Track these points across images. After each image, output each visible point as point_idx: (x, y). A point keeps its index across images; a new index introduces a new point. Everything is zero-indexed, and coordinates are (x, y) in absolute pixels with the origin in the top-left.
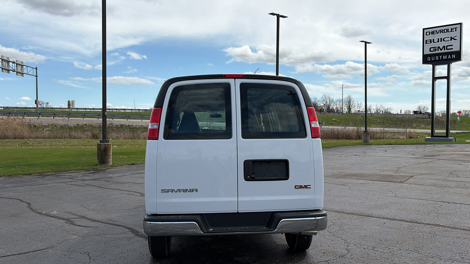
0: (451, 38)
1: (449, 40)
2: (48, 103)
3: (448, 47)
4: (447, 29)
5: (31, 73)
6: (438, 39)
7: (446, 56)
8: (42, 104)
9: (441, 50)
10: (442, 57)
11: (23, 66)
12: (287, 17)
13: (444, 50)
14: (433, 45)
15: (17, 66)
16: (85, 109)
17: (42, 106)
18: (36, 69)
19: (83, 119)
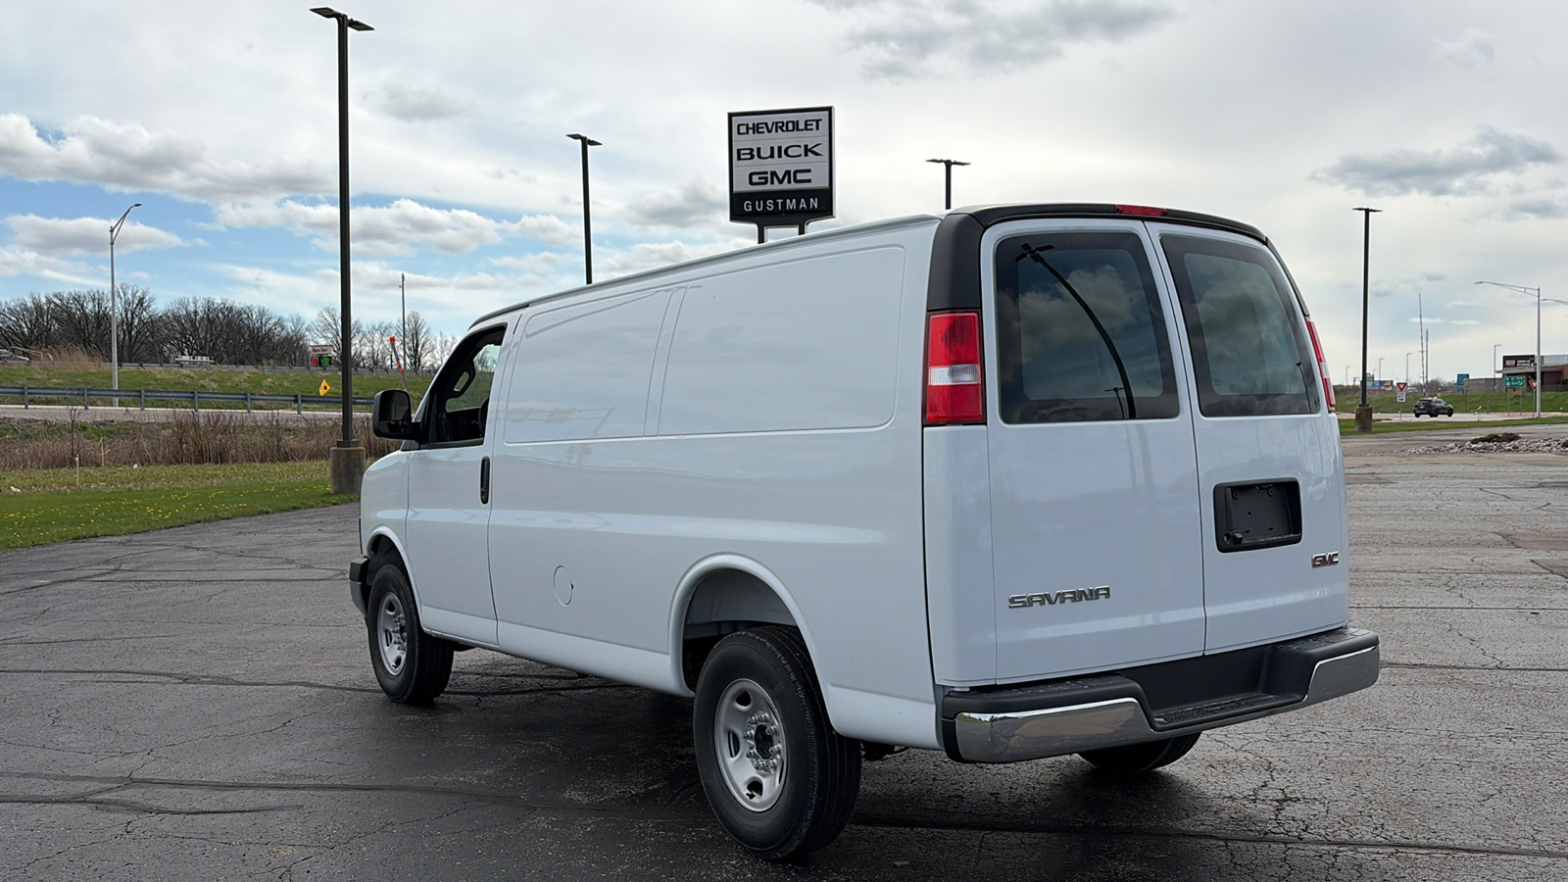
0: (807, 150)
1: (800, 155)
3: (798, 175)
4: (793, 122)
6: (772, 149)
7: (794, 200)
9: (781, 182)
10: (784, 204)
12: (372, 29)
13: (789, 182)
14: (757, 165)
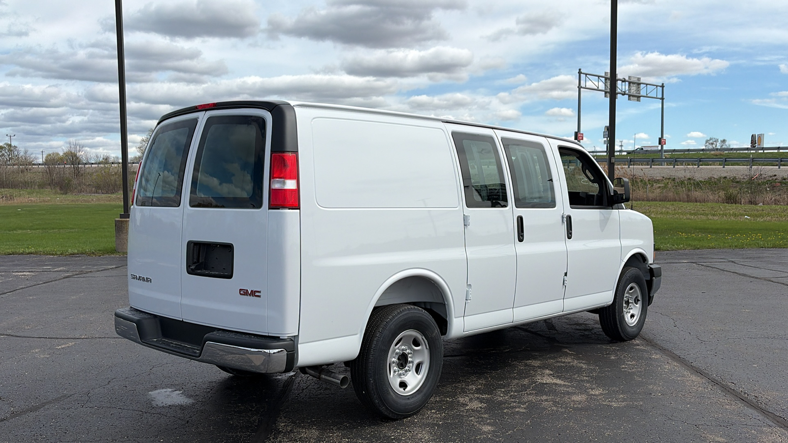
2: (724, 141)
5: (653, 94)
8: (715, 143)
11: (639, 84)
15: (629, 86)
16: (779, 148)
17: (714, 146)
18: (663, 86)
19: (724, 167)
